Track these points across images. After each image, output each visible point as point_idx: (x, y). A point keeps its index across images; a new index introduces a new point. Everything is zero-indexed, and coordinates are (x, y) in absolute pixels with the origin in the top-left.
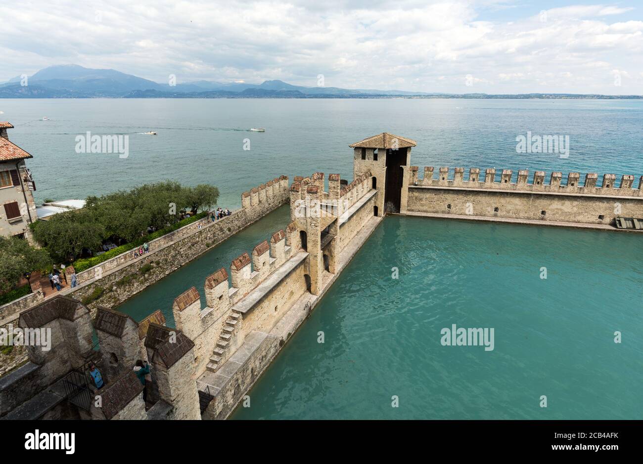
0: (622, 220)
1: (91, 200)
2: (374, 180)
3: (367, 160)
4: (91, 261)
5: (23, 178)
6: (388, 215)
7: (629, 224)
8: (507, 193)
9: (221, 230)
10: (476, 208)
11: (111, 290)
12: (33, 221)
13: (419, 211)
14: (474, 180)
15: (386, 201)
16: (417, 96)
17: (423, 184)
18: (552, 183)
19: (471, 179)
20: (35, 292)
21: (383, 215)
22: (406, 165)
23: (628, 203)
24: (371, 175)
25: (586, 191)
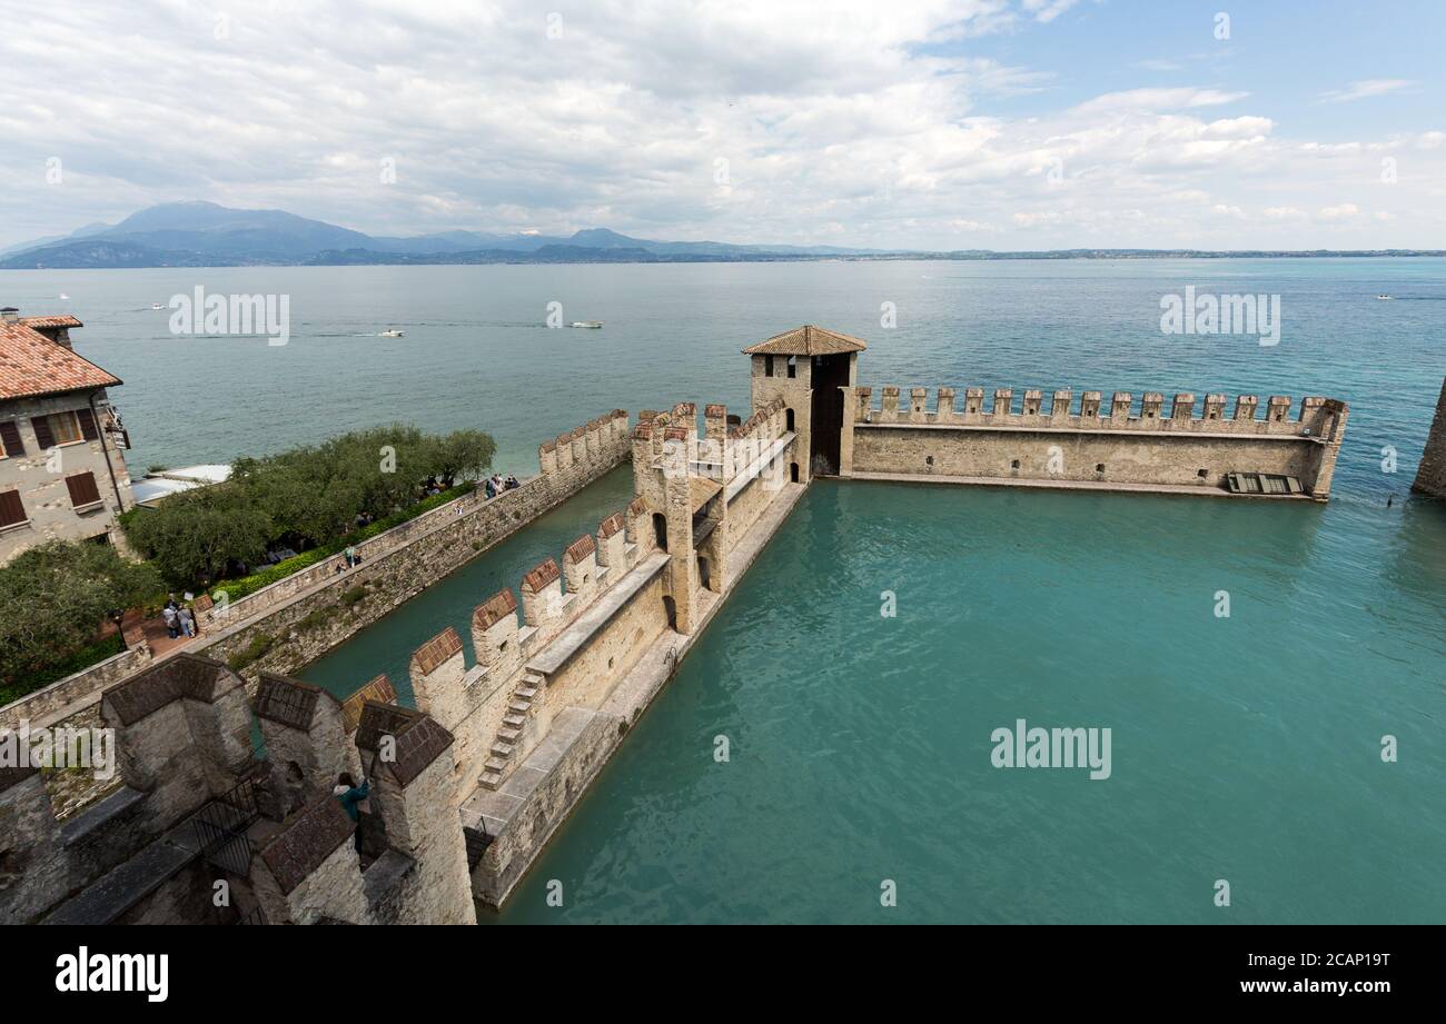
0: (1240, 478)
1: (242, 466)
2: (790, 414)
3: (775, 377)
4: (244, 585)
5: (103, 425)
6: (818, 478)
7: (1252, 485)
8: (1034, 433)
9: (502, 516)
10: (979, 462)
11: (286, 640)
12: (126, 510)
13: (875, 470)
14: (973, 410)
15: (813, 454)
16: (865, 256)
17: (881, 419)
18: (1114, 413)
19: (969, 408)
20: (133, 648)
21: (808, 480)
22: (848, 385)
23: (1250, 446)
24: (784, 405)
25: (1174, 425)
